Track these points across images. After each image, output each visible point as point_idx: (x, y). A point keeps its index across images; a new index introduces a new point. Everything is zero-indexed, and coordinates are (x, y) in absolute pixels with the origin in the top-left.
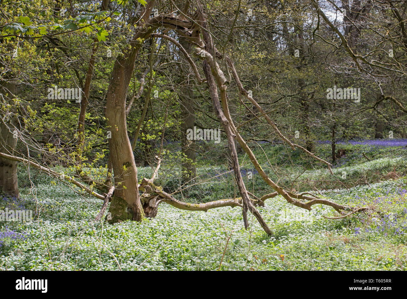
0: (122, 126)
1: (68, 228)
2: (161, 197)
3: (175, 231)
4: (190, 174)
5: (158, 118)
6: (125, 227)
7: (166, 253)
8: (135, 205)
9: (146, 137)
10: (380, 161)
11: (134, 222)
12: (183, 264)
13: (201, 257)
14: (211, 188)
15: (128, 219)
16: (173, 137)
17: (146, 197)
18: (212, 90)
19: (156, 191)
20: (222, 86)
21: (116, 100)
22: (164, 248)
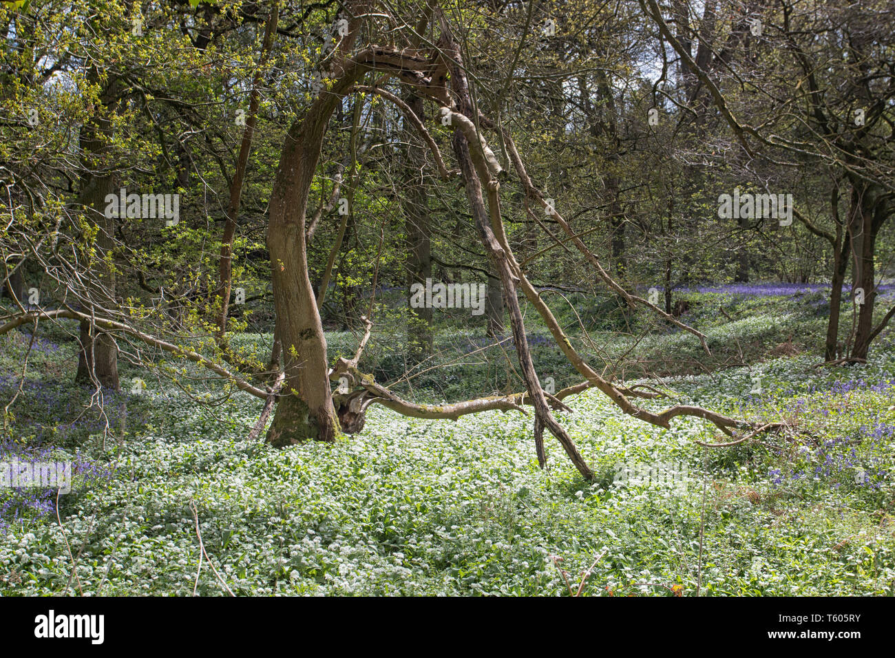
0: (298, 262)
1: (196, 455)
2: (372, 395)
3: (398, 462)
4: (424, 348)
5: (367, 248)
6: (302, 453)
7: (381, 514)
8: (323, 411)
9: (345, 282)
10: (751, 321)
11: (321, 444)
12: (416, 542)
13: (454, 527)
14: (459, 370)
15: (310, 438)
16: (393, 280)
17: (344, 395)
18: (471, 189)
19: (362, 383)
20: (492, 182)
21: (286, 212)
22: (377, 503)
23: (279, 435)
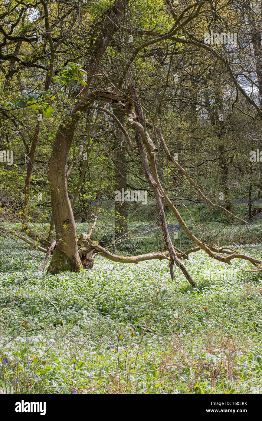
0: (63, 188)
1: (15, 278)
2: (97, 251)
3: (109, 281)
4: (122, 230)
6: (65, 277)
7: (101, 301)
8: (74, 258)
11: (73, 273)
12: (116, 311)
13: (133, 305)
14: (141, 242)
15: (68, 270)
16: (108, 196)
17: (84, 251)
18: (143, 156)
19: (93, 245)
20: (152, 153)
21: (58, 165)
22: (99, 297)
23: (53, 269)
